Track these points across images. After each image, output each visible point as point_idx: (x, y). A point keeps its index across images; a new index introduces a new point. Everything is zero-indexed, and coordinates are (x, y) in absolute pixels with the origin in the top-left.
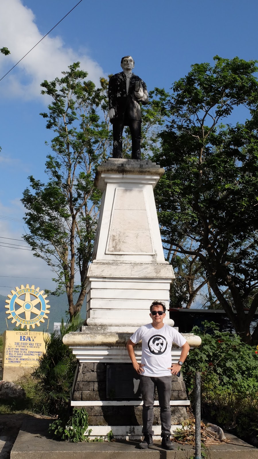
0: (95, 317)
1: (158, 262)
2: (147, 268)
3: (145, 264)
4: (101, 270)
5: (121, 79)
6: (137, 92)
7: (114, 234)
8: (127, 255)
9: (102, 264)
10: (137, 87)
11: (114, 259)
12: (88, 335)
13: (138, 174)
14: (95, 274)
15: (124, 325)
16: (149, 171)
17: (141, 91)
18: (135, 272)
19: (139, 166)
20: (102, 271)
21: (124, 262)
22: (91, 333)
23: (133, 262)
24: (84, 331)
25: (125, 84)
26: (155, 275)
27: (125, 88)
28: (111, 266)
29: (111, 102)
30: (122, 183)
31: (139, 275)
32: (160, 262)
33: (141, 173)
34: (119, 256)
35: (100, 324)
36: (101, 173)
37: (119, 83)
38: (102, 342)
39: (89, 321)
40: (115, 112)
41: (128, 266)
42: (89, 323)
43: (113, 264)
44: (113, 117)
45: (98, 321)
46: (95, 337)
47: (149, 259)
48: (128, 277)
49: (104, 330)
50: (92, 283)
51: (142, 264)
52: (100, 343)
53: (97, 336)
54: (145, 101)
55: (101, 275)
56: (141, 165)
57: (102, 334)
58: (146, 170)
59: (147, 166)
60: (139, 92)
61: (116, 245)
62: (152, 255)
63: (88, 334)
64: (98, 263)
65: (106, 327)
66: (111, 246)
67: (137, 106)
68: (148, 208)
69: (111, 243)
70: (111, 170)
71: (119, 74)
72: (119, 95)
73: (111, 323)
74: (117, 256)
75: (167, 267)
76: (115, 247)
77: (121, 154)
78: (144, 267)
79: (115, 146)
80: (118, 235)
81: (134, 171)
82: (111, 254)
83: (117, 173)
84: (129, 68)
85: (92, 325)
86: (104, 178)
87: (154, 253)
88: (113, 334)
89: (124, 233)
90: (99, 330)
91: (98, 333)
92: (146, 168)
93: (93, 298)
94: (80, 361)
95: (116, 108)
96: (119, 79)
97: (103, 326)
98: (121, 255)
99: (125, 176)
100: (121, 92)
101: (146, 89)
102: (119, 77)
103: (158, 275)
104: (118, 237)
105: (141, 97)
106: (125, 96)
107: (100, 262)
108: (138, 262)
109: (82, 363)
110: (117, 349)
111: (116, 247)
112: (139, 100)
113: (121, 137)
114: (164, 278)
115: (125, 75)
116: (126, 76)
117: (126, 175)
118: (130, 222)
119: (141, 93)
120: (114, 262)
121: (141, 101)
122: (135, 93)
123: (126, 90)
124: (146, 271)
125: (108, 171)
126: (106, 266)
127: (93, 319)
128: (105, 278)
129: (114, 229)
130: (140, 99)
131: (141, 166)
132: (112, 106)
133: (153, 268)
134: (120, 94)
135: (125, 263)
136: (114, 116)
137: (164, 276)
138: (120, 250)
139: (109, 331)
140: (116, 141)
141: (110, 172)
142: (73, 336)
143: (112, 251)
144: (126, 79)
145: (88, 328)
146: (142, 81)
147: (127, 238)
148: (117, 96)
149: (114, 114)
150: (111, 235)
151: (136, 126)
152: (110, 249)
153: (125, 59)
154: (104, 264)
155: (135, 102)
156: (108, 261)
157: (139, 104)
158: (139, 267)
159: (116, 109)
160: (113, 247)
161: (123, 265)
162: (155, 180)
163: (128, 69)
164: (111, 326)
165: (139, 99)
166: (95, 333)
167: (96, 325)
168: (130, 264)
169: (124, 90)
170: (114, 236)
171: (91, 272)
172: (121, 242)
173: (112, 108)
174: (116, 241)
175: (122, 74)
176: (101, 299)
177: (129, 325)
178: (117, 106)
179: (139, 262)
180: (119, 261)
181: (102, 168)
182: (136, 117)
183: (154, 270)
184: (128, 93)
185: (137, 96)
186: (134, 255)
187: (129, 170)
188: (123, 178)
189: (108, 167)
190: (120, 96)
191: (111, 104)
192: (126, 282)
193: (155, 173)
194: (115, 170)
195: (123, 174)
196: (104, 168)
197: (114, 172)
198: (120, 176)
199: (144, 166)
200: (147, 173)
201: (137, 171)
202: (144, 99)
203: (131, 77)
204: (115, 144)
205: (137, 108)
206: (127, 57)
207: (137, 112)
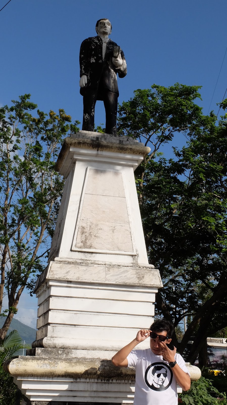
0: (55, 336)
1: (141, 265)
2: (127, 271)
3: (123, 266)
4: (65, 272)
5: (96, 43)
6: (116, 57)
7: (84, 225)
8: (99, 253)
9: (67, 264)
10: (116, 53)
11: (83, 258)
12: (46, 362)
14: (56, 277)
15: (94, 349)
16: (131, 149)
18: (112, 276)
19: (118, 142)
20: (67, 273)
21: (96, 262)
22: (50, 359)
23: (108, 263)
24: (39, 355)
26: (137, 282)
27: (101, 53)
28: (79, 266)
29: (83, 67)
30: (95, 161)
31: (117, 281)
32: (143, 265)
33: (120, 151)
34: (89, 255)
35: (61, 345)
36: (69, 145)
37: (93, 47)
38: (66, 372)
39: (45, 341)
40: (88, 79)
41: (102, 268)
42: (46, 344)
43: (82, 264)
44: (84, 85)
45: (59, 342)
46: (56, 364)
47: (128, 261)
48: (102, 282)
49: (67, 354)
50: (52, 288)
51: (120, 266)
52: (63, 373)
53: (59, 362)
54: (124, 71)
55: (65, 278)
56: (120, 141)
57: (65, 360)
59: (128, 142)
60: (118, 59)
61: (86, 240)
62: (132, 256)
63: (45, 359)
64: (61, 261)
65: (69, 350)
66: (79, 240)
67: (115, 76)
68: (127, 196)
69: (79, 237)
70: (83, 143)
71: (93, 38)
72: (93, 60)
73: (76, 345)
74: (86, 254)
75: (152, 272)
76: (84, 243)
78: (122, 271)
80: (89, 227)
81: (112, 147)
82: (79, 252)
83: (91, 147)
84: (106, 31)
85: (49, 346)
86: (73, 153)
87: (134, 253)
88: (81, 360)
89: (97, 225)
90: (61, 354)
91: (60, 359)
92: (127, 145)
93: (52, 309)
94: (31, 399)
95: (89, 75)
96: (94, 42)
97: (65, 349)
98: (92, 253)
99: (100, 152)
100: (95, 58)
102: (94, 40)
103: (141, 282)
104: (89, 229)
105: (120, 66)
106: (100, 61)
107: (64, 260)
108: (114, 263)
109: (33, 401)
110: (85, 382)
111: (86, 242)
112: (117, 68)
113: (93, 110)
114: (149, 285)
115: (101, 38)
116: (102, 40)
117: (101, 152)
118: (104, 211)
119: (120, 61)
120: (82, 261)
121: (120, 70)
122: (113, 59)
123: (102, 55)
124: (125, 276)
125: (79, 143)
126: (72, 267)
127: (52, 339)
128: (70, 282)
129: (84, 219)
130: (119, 68)
132: (83, 72)
133: (134, 272)
134: (95, 59)
135: (97, 264)
136: (86, 84)
137: (149, 283)
138: (90, 247)
139: (73, 356)
140: (87, 114)
141: (82, 145)
142: (24, 362)
143: (81, 248)
144: (102, 44)
145: (45, 350)
147: (100, 231)
148: (90, 61)
149: (86, 82)
150: (80, 225)
151: (111, 98)
152: (77, 244)
153: (101, 21)
154: (69, 263)
155: (112, 70)
156: (74, 260)
158: (116, 270)
159: (89, 76)
160: (82, 242)
161: (95, 265)
162: (137, 161)
163: (105, 33)
164: (76, 348)
165: (118, 67)
166: (55, 358)
167: (56, 347)
168: (104, 266)
169: (100, 55)
170: (83, 228)
171: (52, 273)
172: (93, 236)
173: (84, 74)
174: (86, 234)
175: (98, 38)
176: (63, 311)
177: (101, 349)
178: (90, 73)
179: (116, 264)
180: (90, 260)
181: (72, 140)
182: (113, 88)
183: (136, 275)
184: (104, 59)
185: (114, 63)
186: (109, 254)
187: (106, 145)
188: (97, 156)
189: (80, 139)
190: (94, 61)
192: (98, 289)
193: (138, 152)
194: (88, 144)
195: (98, 150)
196: (75, 139)
197: (86, 146)
198: (94, 152)
199: (124, 143)
200: (129, 151)
201: (117, 147)
202: (123, 69)
203: (108, 42)
204: (86, 117)
205: (114, 78)
206: (104, 20)
207: (114, 83)
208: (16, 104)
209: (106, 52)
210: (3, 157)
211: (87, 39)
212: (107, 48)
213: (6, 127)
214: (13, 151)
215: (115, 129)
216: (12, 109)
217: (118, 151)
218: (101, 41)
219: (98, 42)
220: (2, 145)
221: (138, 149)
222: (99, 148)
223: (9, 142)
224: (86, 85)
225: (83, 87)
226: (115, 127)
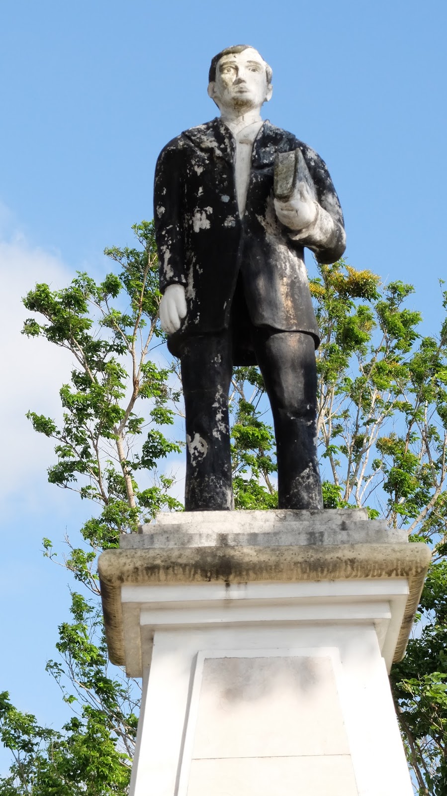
5: (210, 151)
6: (285, 198)
10: (286, 178)
13: (300, 580)
16: (352, 561)
17: (302, 194)
19: (303, 540)
25: (229, 168)
27: (230, 189)
29: (167, 256)
33: (313, 574)
36: (117, 583)
37: (199, 170)
40: (188, 301)
44: (178, 324)
54: (331, 240)
56: (311, 534)
58: (340, 554)
59: (343, 536)
60: (296, 201)
67: (293, 268)
68: (356, 746)
70: (167, 568)
71: (199, 131)
72: (201, 222)
77: (224, 494)
79: (195, 458)
81: (277, 565)
83: (198, 576)
84: (245, 97)
86: (140, 607)
92: (335, 548)
95: (191, 281)
96: (202, 150)
99: (236, 593)
100: (210, 210)
101: (331, 190)
102: (202, 142)
105: (308, 225)
106: (229, 222)
112: (297, 238)
113: (219, 416)
115: (227, 129)
116: (231, 137)
117: (242, 586)
119: (306, 205)
122: (278, 204)
123: (233, 197)
125: (152, 569)
130: (304, 235)
131: (314, 538)
132: (170, 274)
134: (208, 217)
136: (182, 320)
140: (197, 436)
141: (162, 576)
144: (233, 149)
146: (311, 154)
148: (191, 227)
149: (184, 312)
153: (223, 60)
155: (282, 249)
157: (301, 255)
159: (190, 288)
162: (389, 601)
163: (240, 105)
165: (299, 231)
169: (226, 199)
173: (171, 282)
175: (217, 129)
178: (195, 271)
181: (123, 560)
185: (285, 222)
187: (256, 562)
188: (228, 604)
189: (152, 553)
190: (206, 224)
191: (167, 268)
193: (382, 569)
194: (184, 566)
195: (228, 585)
196: (133, 557)
197: (180, 576)
198: (215, 591)
199: (327, 540)
200: (345, 570)
201: (296, 563)
202: (325, 234)
203: (256, 141)
204: (195, 448)
205: (291, 276)
206: (233, 53)
207: (292, 296)
208: (125, 261)
209: (251, 180)
210: (107, 495)
211: (174, 142)
212: (256, 164)
213: (101, 366)
214: (147, 463)
215: (308, 478)
216: (111, 288)
217: (305, 576)
218: (226, 141)
219: (215, 144)
220: (95, 447)
221: (380, 557)
222: (231, 577)
223: (127, 429)
224: (182, 323)
225: (173, 331)
226: (307, 470)
